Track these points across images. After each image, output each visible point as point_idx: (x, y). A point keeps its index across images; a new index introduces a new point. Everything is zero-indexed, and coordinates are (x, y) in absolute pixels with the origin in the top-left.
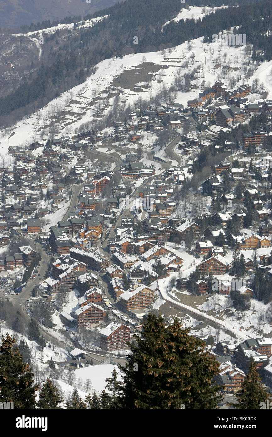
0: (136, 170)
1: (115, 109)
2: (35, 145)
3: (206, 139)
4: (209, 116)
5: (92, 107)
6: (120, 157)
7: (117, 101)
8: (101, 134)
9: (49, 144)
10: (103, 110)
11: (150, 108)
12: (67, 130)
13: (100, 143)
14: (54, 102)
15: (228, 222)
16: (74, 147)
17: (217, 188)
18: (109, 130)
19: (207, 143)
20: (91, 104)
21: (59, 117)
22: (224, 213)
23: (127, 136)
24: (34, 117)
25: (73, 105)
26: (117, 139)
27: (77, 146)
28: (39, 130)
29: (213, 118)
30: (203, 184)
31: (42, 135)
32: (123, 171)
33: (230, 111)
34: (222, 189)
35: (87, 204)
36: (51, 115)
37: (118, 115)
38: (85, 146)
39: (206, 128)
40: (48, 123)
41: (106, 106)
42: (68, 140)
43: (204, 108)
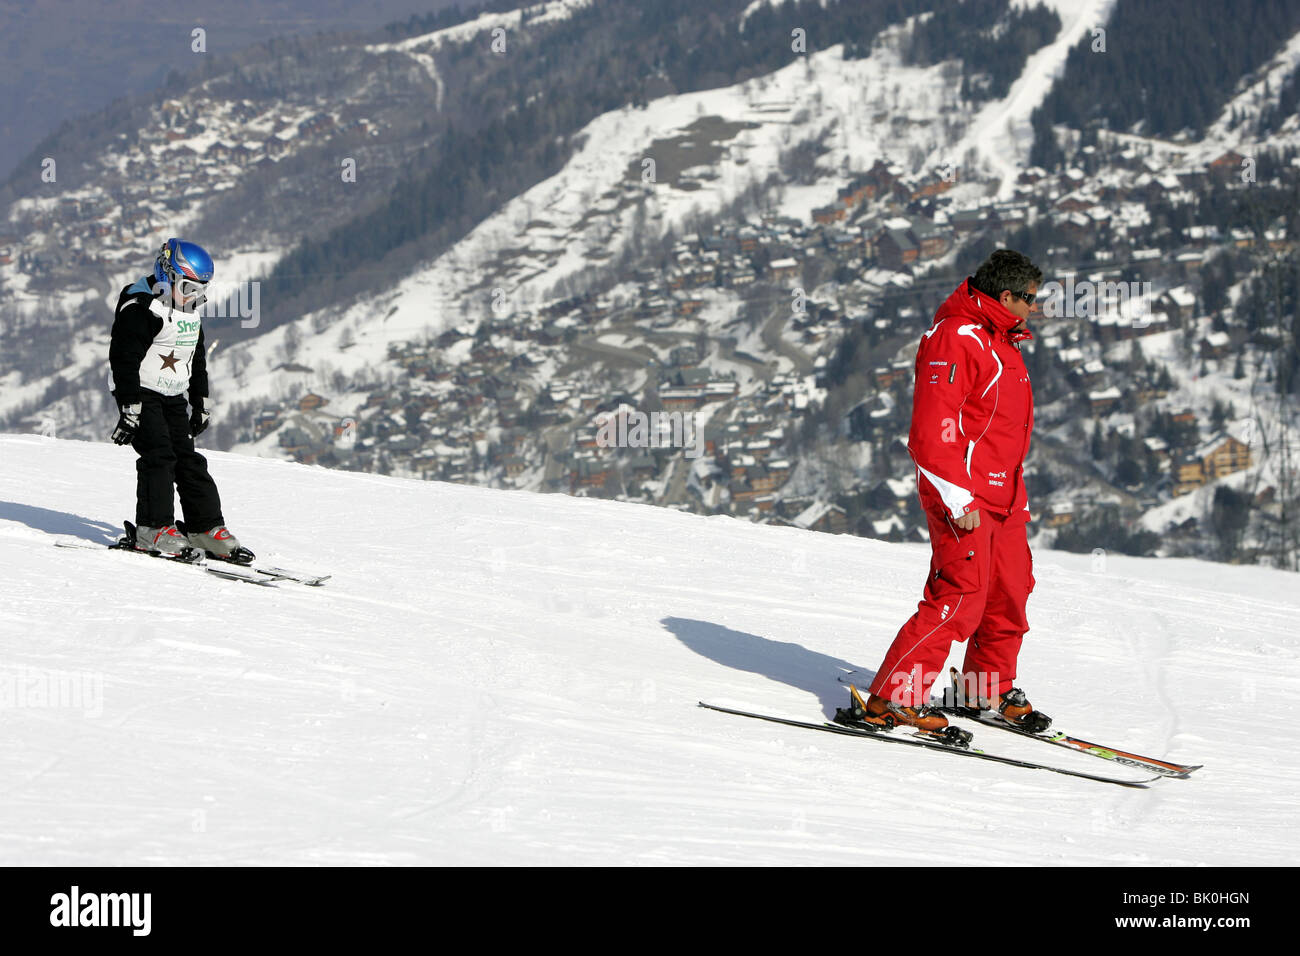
0: (694, 387)
1: (637, 237)
2: (450, 337)
3: (857, 302)
4: (862, 245)
5: (581, 235)
6: (654, 355)
7: (641, 214)
8: (606, 300)
9: (485, 332)
10: (607, 240)
11: (720, 232)
12: (523, 294)
13: (606, 324)
14: (487, 227)
15: (909, 499)
16: (545, 337)
17: (882, 421)
18: (625, 292)
19: (858, 313)
20: (580, 226)
21: (503, 263)
22: (899, 479)
23: (671, 303)
24: (442, 264)
25: (535, 232)
26: (646, 312)
27: (550, 332)
28: (457, 297)
29: (873, 252)
30: (851, 415)
31: (465, 308)
32: (665, 391)
33: (909, 234)
34: (893, 425)
35: (583, 473)
36: (483, 259)
37: (645, 252)
38: (569, 334)
39: (856, 275)
40: (477, 279)
41: (615, 230)
42: (528, 320)
43: (850, 224)
